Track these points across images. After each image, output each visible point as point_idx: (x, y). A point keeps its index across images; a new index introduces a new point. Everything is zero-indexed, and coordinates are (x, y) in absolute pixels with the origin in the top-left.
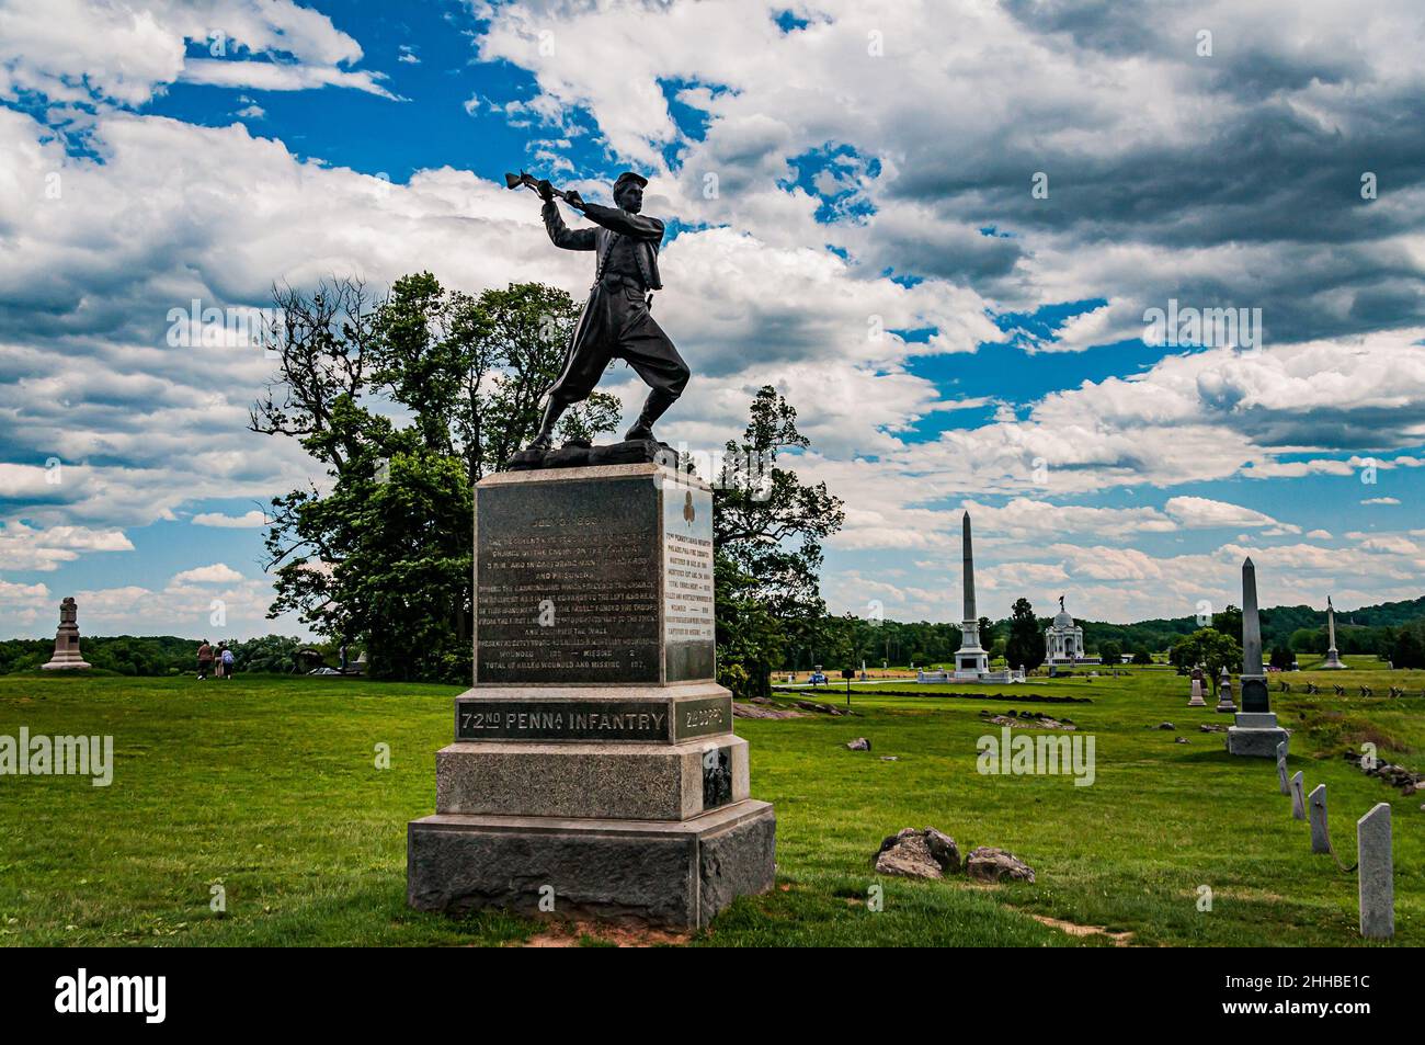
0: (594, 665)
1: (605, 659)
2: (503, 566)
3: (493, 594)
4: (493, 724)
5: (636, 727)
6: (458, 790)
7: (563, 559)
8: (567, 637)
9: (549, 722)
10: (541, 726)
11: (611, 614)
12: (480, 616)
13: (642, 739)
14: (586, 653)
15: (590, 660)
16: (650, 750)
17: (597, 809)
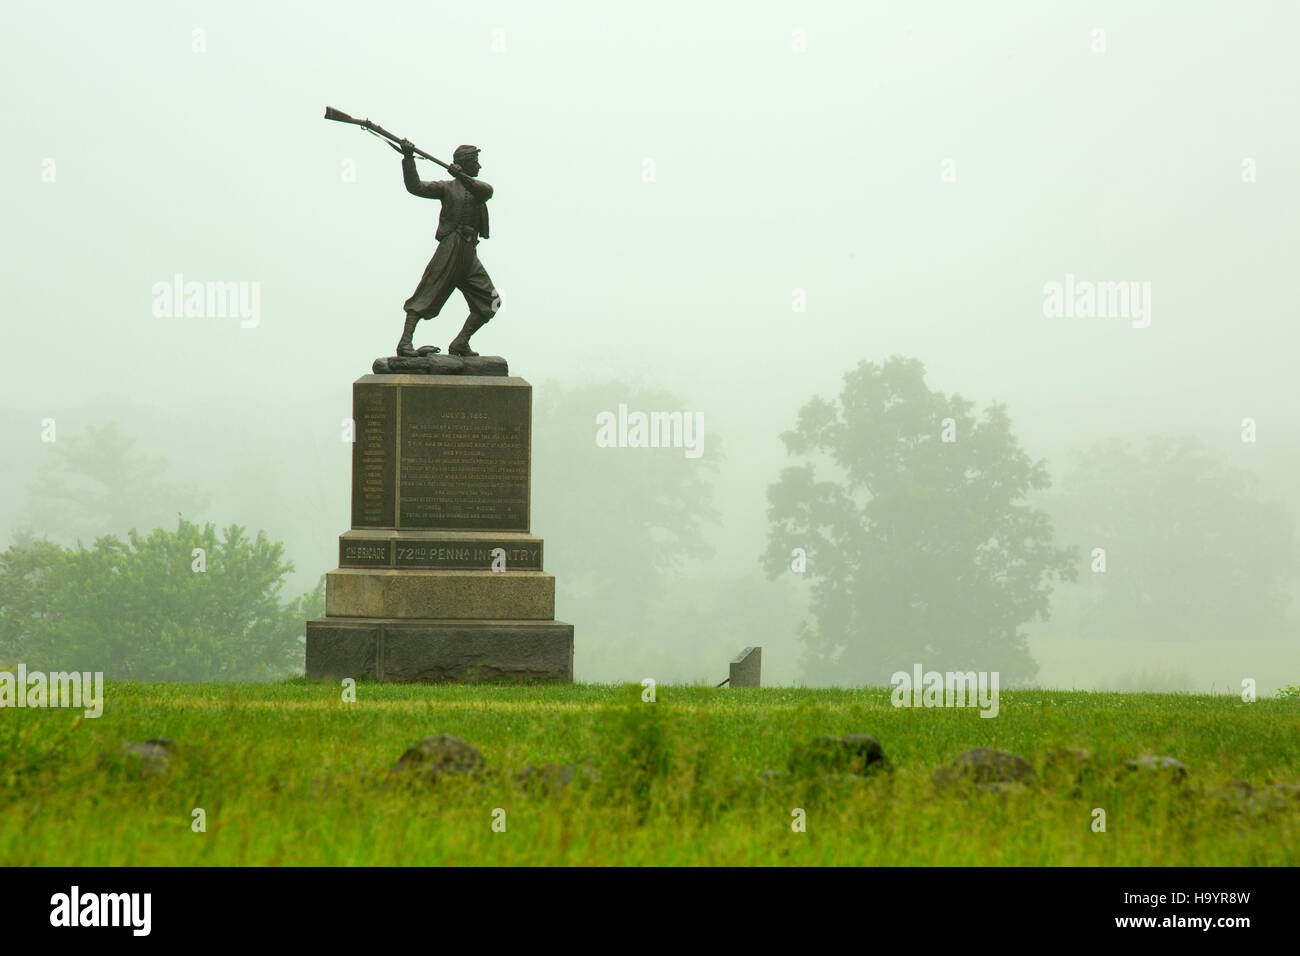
0: (484, 516)
1: (491, 512)
2: (420, 444)
3: (412, 464)
4: (421, 556)
5: (519, 558)
6: (404, 602)
7: (463, 441)
8: (465, 496)
9: (461, 555)
10: (454, 556)
11: (495, 482)
12: (402, 480)
13: (522, 566)
14: (478, 508)
15: (481, 513)
16: (531, 574)
17: (500, 613)
